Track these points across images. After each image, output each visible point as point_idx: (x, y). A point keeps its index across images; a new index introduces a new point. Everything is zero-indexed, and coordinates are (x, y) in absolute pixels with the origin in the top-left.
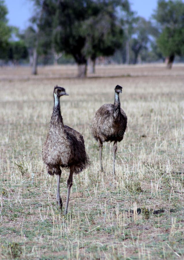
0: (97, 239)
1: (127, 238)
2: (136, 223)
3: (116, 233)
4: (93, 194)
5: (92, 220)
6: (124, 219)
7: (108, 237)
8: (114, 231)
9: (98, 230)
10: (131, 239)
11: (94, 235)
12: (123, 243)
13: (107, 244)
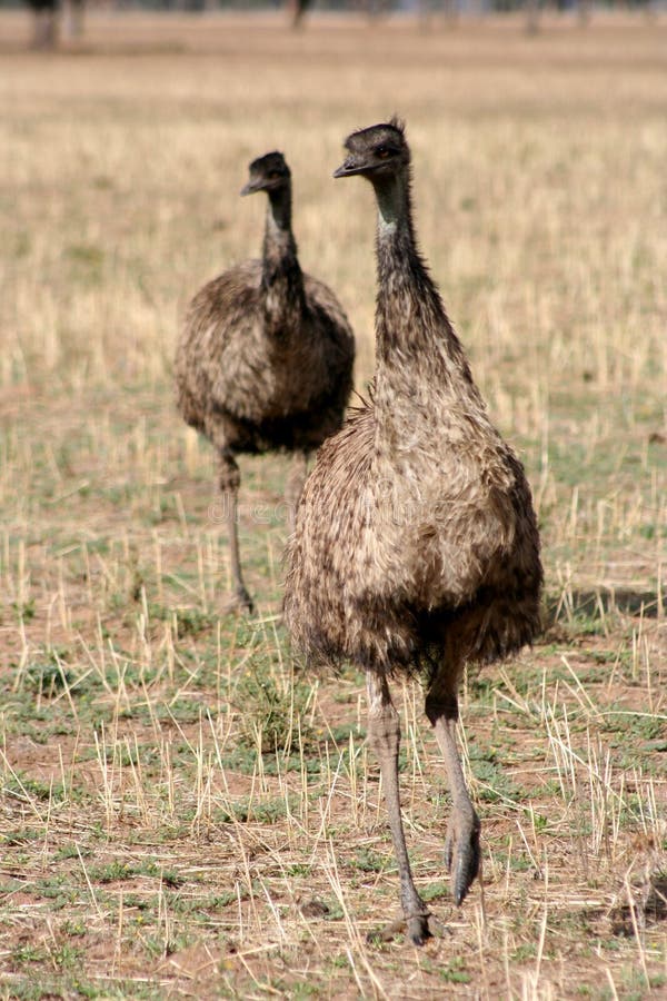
0: (79, 518)
1: (166, 516)
2: (192, 474)
3: (135, 503)
4: (69, 390)
5: (65, 466)
6: (160, 463)
7: (113, 516)
8: (128, 497)
9: (84, 493)
10: (177, 519)
11: (71, 508)
12: (155, 532)
13: (110, 533)
